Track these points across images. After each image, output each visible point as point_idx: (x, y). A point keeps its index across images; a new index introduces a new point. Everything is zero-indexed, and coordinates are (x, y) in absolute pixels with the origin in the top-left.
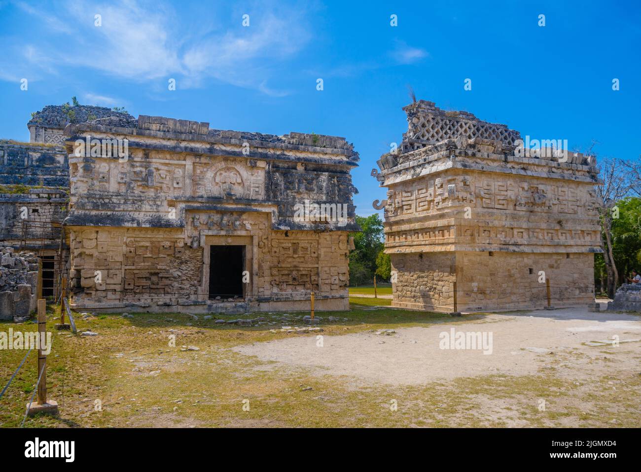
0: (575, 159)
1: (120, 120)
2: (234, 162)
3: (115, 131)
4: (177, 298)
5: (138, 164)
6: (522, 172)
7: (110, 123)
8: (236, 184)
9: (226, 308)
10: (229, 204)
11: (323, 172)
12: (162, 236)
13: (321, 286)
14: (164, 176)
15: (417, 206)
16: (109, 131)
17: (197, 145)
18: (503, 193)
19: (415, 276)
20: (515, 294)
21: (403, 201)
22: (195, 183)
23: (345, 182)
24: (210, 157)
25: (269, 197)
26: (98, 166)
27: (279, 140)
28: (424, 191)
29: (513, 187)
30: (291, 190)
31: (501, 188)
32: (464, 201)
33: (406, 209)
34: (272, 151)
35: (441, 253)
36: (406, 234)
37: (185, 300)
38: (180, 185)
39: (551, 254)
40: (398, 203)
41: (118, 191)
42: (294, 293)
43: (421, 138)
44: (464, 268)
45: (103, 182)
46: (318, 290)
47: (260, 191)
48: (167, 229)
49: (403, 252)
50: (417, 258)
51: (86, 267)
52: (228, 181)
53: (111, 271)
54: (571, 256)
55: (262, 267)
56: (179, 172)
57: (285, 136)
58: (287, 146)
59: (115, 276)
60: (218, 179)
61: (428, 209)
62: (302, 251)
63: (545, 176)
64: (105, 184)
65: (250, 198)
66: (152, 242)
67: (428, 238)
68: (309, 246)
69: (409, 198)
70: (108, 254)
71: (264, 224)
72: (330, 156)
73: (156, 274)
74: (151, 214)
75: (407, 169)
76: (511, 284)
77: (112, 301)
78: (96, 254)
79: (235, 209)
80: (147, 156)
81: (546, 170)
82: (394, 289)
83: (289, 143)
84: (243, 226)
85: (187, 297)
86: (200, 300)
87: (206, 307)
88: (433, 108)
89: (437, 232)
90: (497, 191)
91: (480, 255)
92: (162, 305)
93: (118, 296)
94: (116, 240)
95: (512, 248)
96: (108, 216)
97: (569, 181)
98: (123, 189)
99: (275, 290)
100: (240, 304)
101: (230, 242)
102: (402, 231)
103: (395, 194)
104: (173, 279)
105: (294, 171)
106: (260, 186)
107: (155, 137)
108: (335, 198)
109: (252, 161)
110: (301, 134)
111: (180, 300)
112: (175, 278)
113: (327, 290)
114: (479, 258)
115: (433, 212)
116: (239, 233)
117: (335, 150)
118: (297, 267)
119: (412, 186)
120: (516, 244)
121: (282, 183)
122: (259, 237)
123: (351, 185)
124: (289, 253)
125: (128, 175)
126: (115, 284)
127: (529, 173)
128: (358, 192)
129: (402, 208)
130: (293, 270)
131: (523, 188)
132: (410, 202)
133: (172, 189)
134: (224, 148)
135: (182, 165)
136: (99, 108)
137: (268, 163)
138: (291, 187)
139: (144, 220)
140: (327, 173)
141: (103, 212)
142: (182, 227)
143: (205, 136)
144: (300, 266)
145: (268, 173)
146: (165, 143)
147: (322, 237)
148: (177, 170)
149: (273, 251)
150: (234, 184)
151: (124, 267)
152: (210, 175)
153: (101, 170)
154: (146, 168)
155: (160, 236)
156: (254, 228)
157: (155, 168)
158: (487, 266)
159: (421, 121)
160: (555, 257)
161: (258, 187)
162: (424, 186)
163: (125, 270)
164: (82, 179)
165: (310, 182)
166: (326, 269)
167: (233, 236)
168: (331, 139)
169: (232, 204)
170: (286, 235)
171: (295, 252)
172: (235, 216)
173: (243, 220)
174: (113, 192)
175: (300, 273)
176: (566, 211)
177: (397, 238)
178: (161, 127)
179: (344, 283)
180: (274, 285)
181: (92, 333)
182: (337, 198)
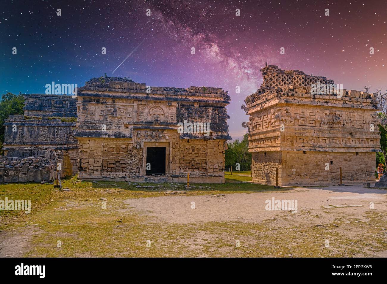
0: (361, 95)
2: (159, 103)
3: (98, 89)
4: (129, 174)
5: (109, 106)
6: (325, 104)
7: (96, 86)
8: (161, 115)
9: (155, 180)
10: (156, 125)
11: (210, 107)
12: (121, 142)
13: (208, 170)
14: (123, 112)
15: (263, 125)
16: (95, 90)
17: (140, 95)
18: (312, 117)
19: (263, 165)
20: (320, 176)
21: (257, 122)
22: (138, 115)
23: (222, 112)
24: (147, 101)
25: (179, 122)
26: (90, 108)
27: (185, 91)
28: (266, 116)
29: (320, 113)
30: (191, 117)
31: (311, 114)
32: (287, 122)
33: (258, 127)
34: (180, 97)
35: (274, 151)
36: (258, 141)
37: (133, 175)
38: (131, 116)
39: (346, 153)
40: (254, 123)
41: (100, 120)
42: (192, 173)
43: (270, 86)
44: (287, 161)
45: (92, 115)
46: (206, 171)
47: (174, 119)
48: (124, 139)
49: (256, 151)
50: (263, 155)
51: (84, 157)
52: (157, 113)
53: (96, 160)
54: (360, 154)
55: (175, 158)
56: (130, 109)
57: (189, 88)
58: (189, 94)
59: (98, 162)
60: (151, 112)
61: (268, 127)
62: (197, 150)
63: (341, 106)
64: (93, 116)
65: (168, 122)
66: (116, 145)
67: (268, 143)
68: (201, 148)
69: (259, 121)
70: (94, 152)
71: (176, 136)
72: (214, 98)
73: (119, 162)
74: (116, 131)
75: (258, 104)
76: (318, 170)
77: (96, 175)
78: (89, 151)
79: (160, 128)
80: (114, 101)
81: (341, 102)
82: (253, 172)
83: (190, 92)
84: (164, 137)
85: (134, 174)
86: (141, 176)
87: (144, 179)
88: (277, 69)
89: (272, 140)
90: (308, 116)
91: (297, 153)
92: (121, 178)
93: (99, 172)
94: (98, 144)
95: (318, 149)
96: (94, 132)
97: (357, 109)
99: (182, 171)
100: (162, 178)
101: (157, 145)
102: (256, 139)
103: (253, 118)
104: (127, 164)
105: (192, 107)
106: (174, 115)
107: (118, 92)
108: (216, 121)
109: (169, 102)
110: (196, 87)
111: (130, 175)
112: (129, 164)
113: (212, 172)
114: (297, 155)
115: (271, 129)
116: (162, 141)
117: (216, 95)
118: (194, 159)
119: (261, 114)
120: (321, 147)
121: (186, 114)
122: (173, 143)
123: (226, 114)
124: (190, 151)
125: (104, 111)
126: (98, 166)
127: (330, 105)
128: (230, 118)
129: (256, 126)
130: (192, 161)
131: (326, 114)
132: (260, 123)
133: (127, 118)
134: (153, 96)
135: (132, 106)
136: (117, 78)
137: (178, 103)
139: (112, 134)
140: (211, 108)
141: (92, 130)
142: (131, 137)
143: (143, 90)
144: (196, 158)
145: (178, 108)
146: (123, 95)
147: (208, 142)
148: (129, 108)
149: (181, 150)
150: (160, 115)
151: (102, 158)
152: (146, 110)
153: (91, 110)
154: (113, 108)
155: (120, 142)
156: (170, 138)
157: (118, 108)
158: (302, 159)
159: (269, 77)
160: (348, 154)
161: (173, 116)
162: (266, 114)
163: (103, 159)
164: (82, 114)
165: (202, 113)
166: (211, 160)
167: (159, 142)
168: (214, 89)
169: (158, 125)
170: (188, 142)
171: (193, 151)
172: (160, 131)
173: (165, 134)
174: (97, 120)
175: (196, 162)
176: (356, 127)
177: (254, 143)
178: (121, 87)
179: (222, 168)
180: (181, 168)
181: (68, 190)
182: (217, 121)
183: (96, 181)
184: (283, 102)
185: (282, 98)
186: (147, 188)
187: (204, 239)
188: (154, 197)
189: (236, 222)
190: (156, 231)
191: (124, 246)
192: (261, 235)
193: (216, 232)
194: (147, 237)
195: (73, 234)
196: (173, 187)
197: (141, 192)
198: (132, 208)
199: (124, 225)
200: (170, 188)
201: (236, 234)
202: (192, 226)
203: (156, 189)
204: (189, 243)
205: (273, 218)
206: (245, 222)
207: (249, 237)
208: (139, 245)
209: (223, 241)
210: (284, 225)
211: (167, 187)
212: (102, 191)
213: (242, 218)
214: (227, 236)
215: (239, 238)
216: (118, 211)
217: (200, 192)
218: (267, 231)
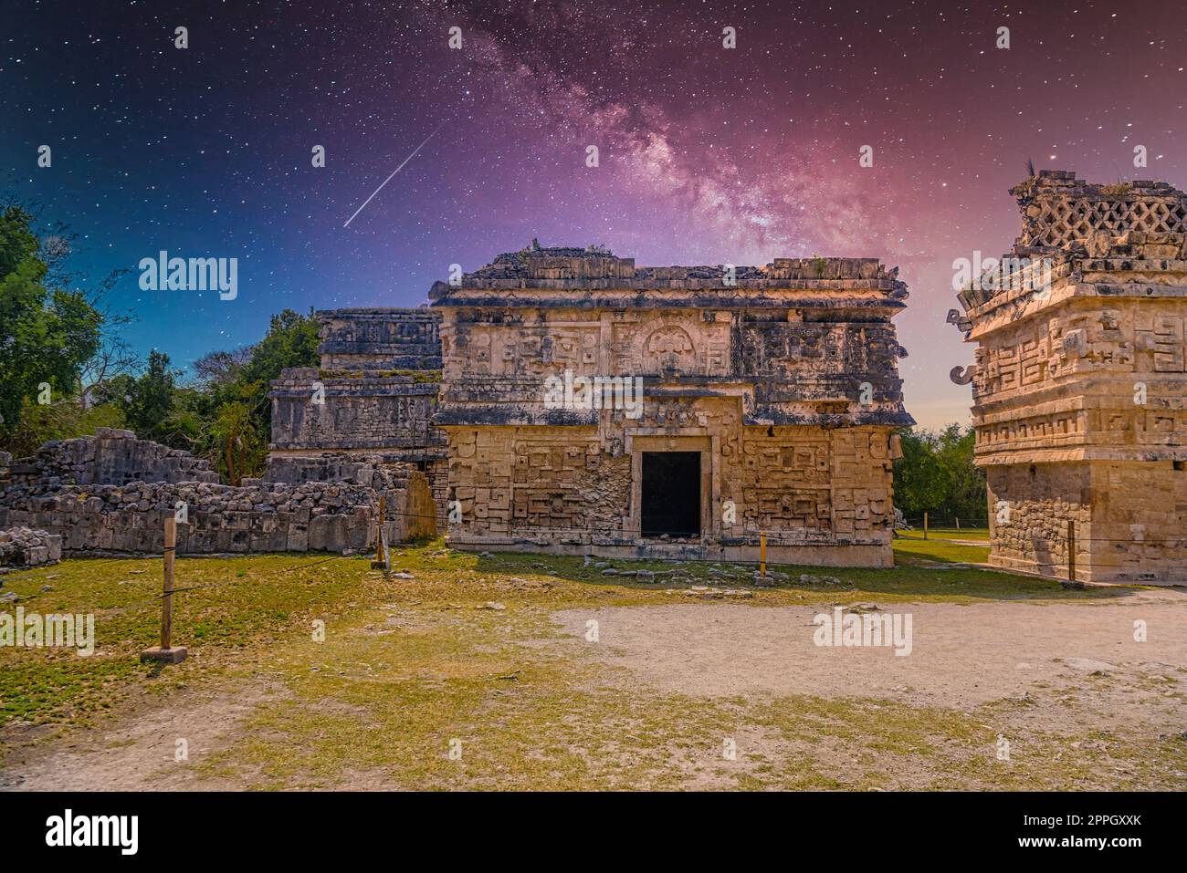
1: (507, 269)
2: (678, 318)
3: (497, 285)
4: (589, 534)
5: (530, 332)
7: (492, 274)
8: (683, 352)
9: (667, 553)
10: (670, 385)
11: (838, 322)
12: (566, 439)
13: (835, 522)
14: (569, 347)
15: (1023, 376)
16: (488, 286)
17: (619, 295)
19: (1025, 508)
21: (1000, 366)
23: (881, 337)
24: (639, 313)
25: (739, 371)
26: (475, 339)
27: (758, 274)
28: (1033, 344)
30: (778, 357)
32: (1107, 361)
33: (1007, 382)
34: (742, 294)
35: (1064, 463)
36: (1007, 428)
37: (603, 537)
38: (593, 360)
40: (993, 370)
41: (504, 373)
42: (785, 534)
43: (1045, 243)
44: (1111, 494)
45: (481, 361)
46: (830, 528)
47: (723, 362)
48: (574, 427)
49: (1001, 462)
50: (1027, 474)
51: (462, 484)
52: (670, 348)
53: (495, 490)
55: (729, 487)
56: (591, 339)
57: (769, 265)
58: (768, 284)
59: (500, 498)
60: (653, 347)
61: (1041, 380)
62: (799, 461)
64: (485, 363)
65: (707, 374)
66: (552, 448)
67: (1042, 436)
68: (812, 453)
69: (1009, 361)
70: (491, 466)
71: (731, 417)
72: (851, 294)
73: (561, 496)
75: (1004, 306)
77: (497, 535)
78: (475, 466)
79: (680, 392)
80: (543, 318)
82: (992, 533)
83: (773, 278)
84: (695, 420)
85: (607, 532)
86: (625, 538)
87: (635, 549)
88: (1071, 183)
89: (1055, 424)
92: (566, 544)
93: (505, 527)
94: (502, 444)
96: (489, 410)
98: (510, 370)
99: (752, 527)
100: (691, 547)
101: (674, 446)
102: (999, 423)
103: (988, 354)
104: (586, 504)
105: (781, 324)
106: (723, 353)
107: (553, 289)
108: (861, 367)
110: (792, 261)
111: (594, 537)
112: (589, 502)
113: (847, 530)
114: (1145, 474)
115: (1048, 385)
116: (687, 431)
117: (860, 282)
118: (790, 488)
119: (1014, 336)
121: (762, 346)
122: (721, 438)
123: (894, 342)
124: (775, 464)
125: (517, 348)
126: (501, 510)
128: (907, 355)
129: (999, 378)
130: (783, 494)
132: (1011, 368)
133: (581, 365)
134: (659, 296)
135: (595, 328)
137: (736, 314)
138: (776, 351)
139: (538, 415)
140: (844, 325)
141: (482, 405)
142: (594, 423)
143: (629, 280)
144: (796, 486)
145: (736, 330)
146: (568, 296)
147: (836, 436)
148: (588, 335)
149: (747, 460)
150: (680, 353)
151: (512, 485)
152: (639, 340)
153: (479, 344)
154: (542, 337)
155: (564, 437)
156: (714, 423)
157: (555, 336)
158: (1169, 491)
159: (1044, 210)
161: (719, 355)
162: (1032, 335)
163: (515, 489)
164: (455, 358)
165: (812, 342)
166: (845, 492)
167: (680, 437)
168: (850, 262)
169: (675, 385)
170: (770, 434)
171: (787, 462)
172: (682, 403)
173: (696, 410)
174: (497, 375)
175: (797, 499)
177: (993, 436)
178: (562, 272)
179: (882, 518)
180: (750, 518)
181: (407, 576)
182: (865, 367)
183: (490, 553)
184: (1091, 291)
185: (1087, 278)
186: (635, 575)
187: (752, 754)
188: (646, 607)
189: (884, 702)
190: (610, 714)
191: (491, 759)
192: (960, 755)
193: (802, 733)
194: (572, 734)
195: (364, 708)
196: (717, 575)
197: (612, 588)
198: (568, 636)
199: (521, 690)
200: (707, 579)
201: (868, 746)
202: (731, 707)
203: (663, 582)
204: (700, 764)
205: (1022, 696)
206: (918, 704)
207: (914, 759)
208: (538, 756)
209: (814, 766)
210: (1061, 723)
211: (697, 576)
212: (500, 582)
213: (910, 690)
214: (835, 750)
215: (874, 762)
216: (525, 644)
217: (799, 593)
218: (987, 741)
